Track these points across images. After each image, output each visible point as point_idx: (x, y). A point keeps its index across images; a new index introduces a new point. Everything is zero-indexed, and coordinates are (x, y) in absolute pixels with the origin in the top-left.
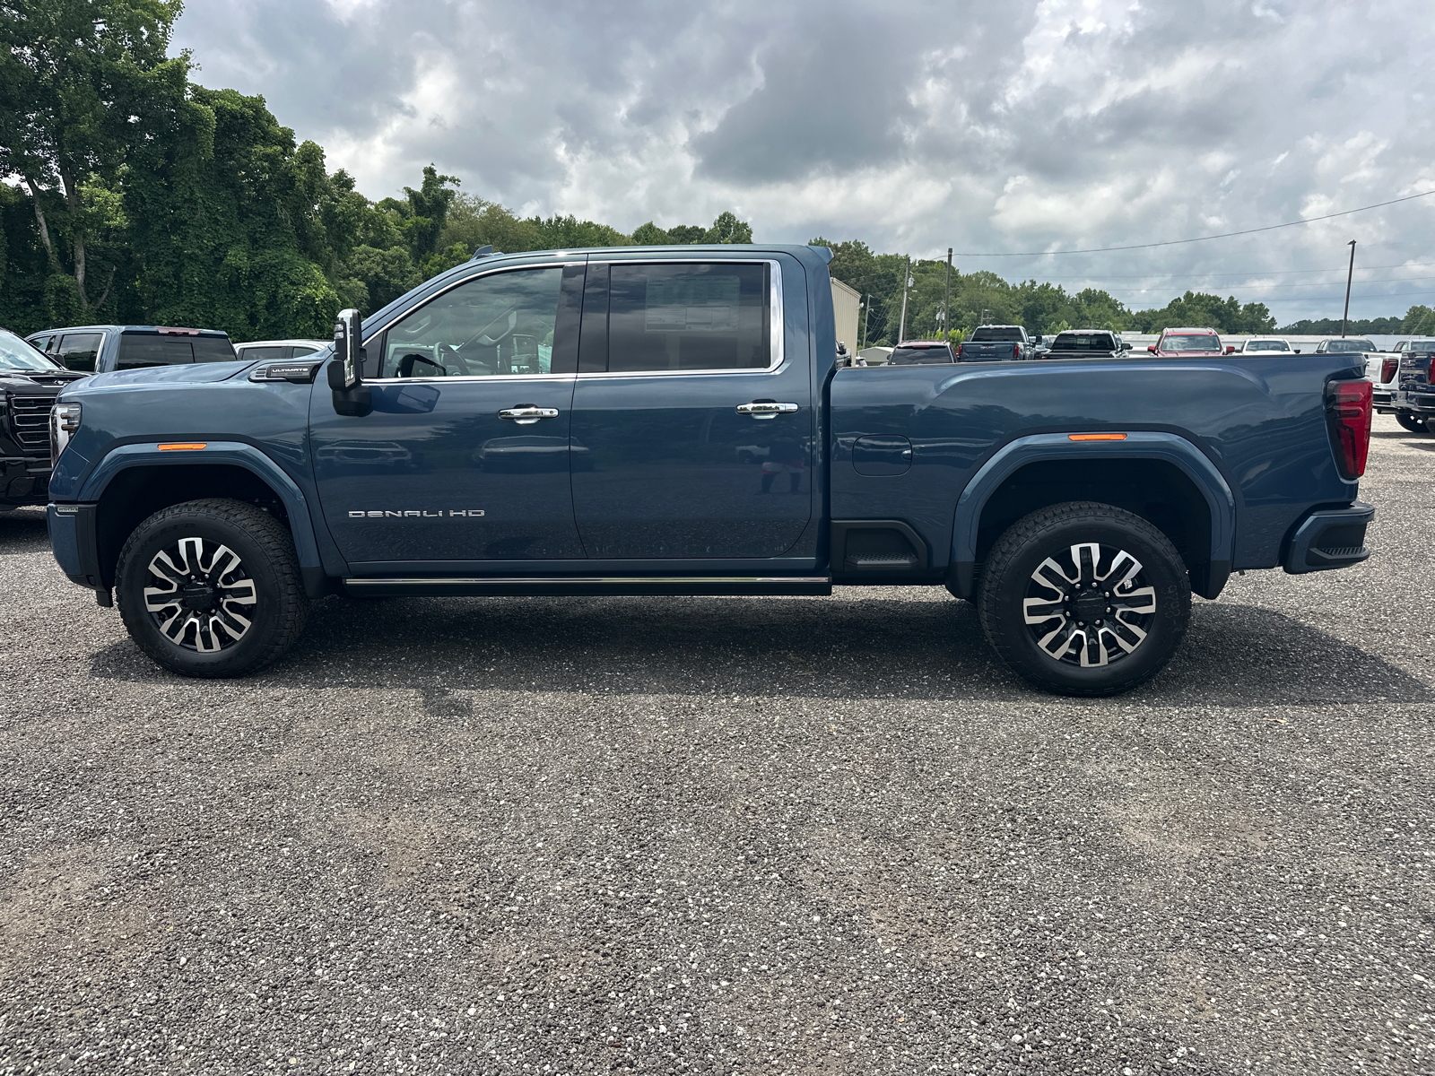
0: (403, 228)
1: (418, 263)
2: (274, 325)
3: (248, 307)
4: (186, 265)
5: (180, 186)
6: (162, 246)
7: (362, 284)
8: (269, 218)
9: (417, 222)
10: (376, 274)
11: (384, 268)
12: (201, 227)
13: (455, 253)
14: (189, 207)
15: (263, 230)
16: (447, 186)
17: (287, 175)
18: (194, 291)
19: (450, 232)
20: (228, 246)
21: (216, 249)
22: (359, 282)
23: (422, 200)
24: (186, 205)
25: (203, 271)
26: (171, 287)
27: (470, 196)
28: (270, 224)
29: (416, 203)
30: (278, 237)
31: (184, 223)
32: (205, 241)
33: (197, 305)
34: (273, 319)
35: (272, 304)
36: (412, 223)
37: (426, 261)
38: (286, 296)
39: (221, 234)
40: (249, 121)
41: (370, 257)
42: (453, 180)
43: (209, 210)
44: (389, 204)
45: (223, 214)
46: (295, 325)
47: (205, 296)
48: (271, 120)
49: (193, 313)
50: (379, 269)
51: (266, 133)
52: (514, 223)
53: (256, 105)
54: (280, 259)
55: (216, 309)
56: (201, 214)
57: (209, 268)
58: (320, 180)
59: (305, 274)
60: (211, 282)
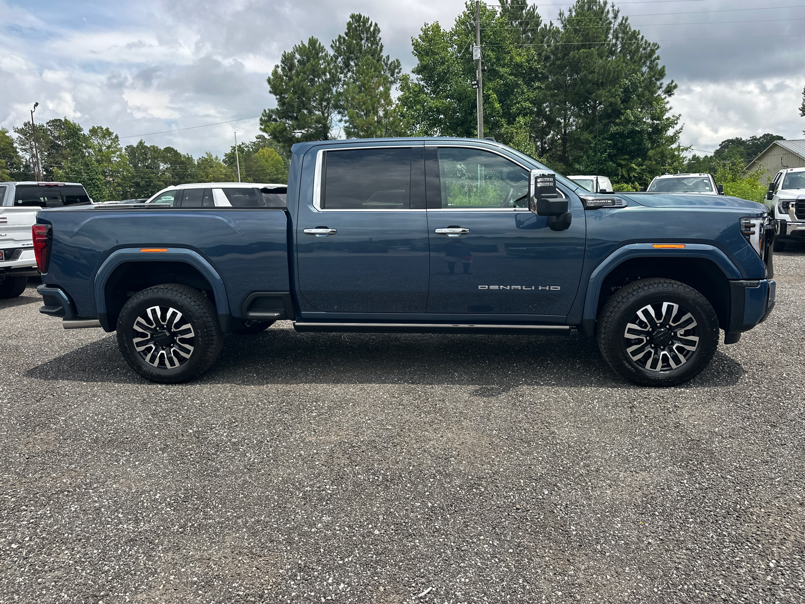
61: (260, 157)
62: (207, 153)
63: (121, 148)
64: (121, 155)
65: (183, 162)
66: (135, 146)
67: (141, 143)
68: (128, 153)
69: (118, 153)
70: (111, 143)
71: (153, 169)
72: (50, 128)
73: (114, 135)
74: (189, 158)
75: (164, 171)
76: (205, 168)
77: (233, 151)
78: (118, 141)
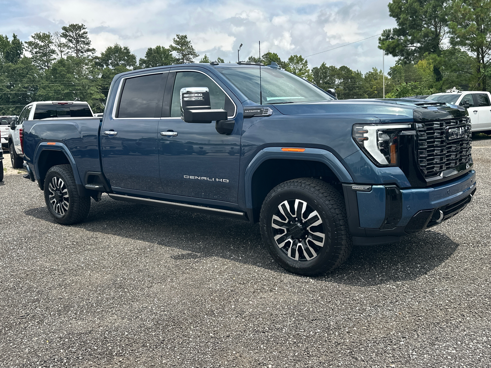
61: (419, 68)
62: (373, 68)
63: (309, 70)
64: (308, 75)
65: (353, 77)
66: (319, 67)
67: (323, 65)
68: (314, 73)
69: (306, 74)
70: (302, 67)
71: (330, 84)
72: (264, 59)
73: (304, 61)
74: (358, 73)
75: (339, 85)
76: (370, 80)
77: (397, 64)
78: (307, 64)
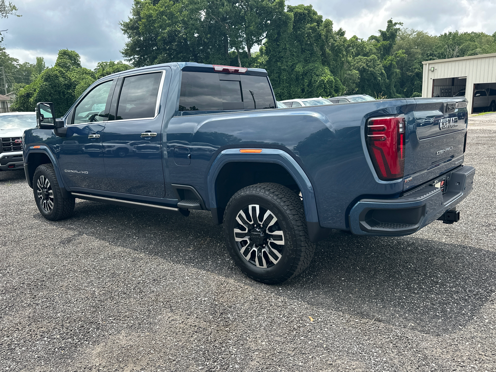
0: (377, 47)
1: (382, 60)
2: (310, 92)
3: (302, 86)
4: (282, 73)
5: (282, 44)
6: (275, 67)
7: (357, 72)
8: (312, 51)
9: (383, 44)
10: (363, 67)
11: (367, 64)
12: (288, 58)
13: (398, 54)
14: (284, 51)
15: (309, 56)
16: (397, 26)
17: (319, 33)
18: (284, 82)
19: (398, 46)
20: (297, 64)
21: (292, 65)
22: (356, 71)
23: (386, 34)
24: (283, 51)
25: (288, 74)
26: (277, 81)
27: (409, 29)
28: (312, 53)
29: (383, 36)
30: (314, 58)
31: (282, 57)
32: (289, 63)
33: (285, 87)
34: (310, 90)
35: (310, 84)
36: (381, 44)
37: (385, 60)
38: (315, 81)
39: (294, 60)
40: (306, 15)
41: (361, 61)
42: (400, 24)
43: (291, 51)
44: (372, 38)
45: (296, 52)
46: (317, 92)
47: (288, 83)
48: (315, 13)
49: (283, 90)
50: (365, 65)
51: (312, 19)
52: (428, 37)
53: (309, 9)
54: (314, 67)
55: (291, 88)
56: (288, 53)
57: (290, 73)
58: (330, 33)
59: (322, 71)
60: (290, 78)
